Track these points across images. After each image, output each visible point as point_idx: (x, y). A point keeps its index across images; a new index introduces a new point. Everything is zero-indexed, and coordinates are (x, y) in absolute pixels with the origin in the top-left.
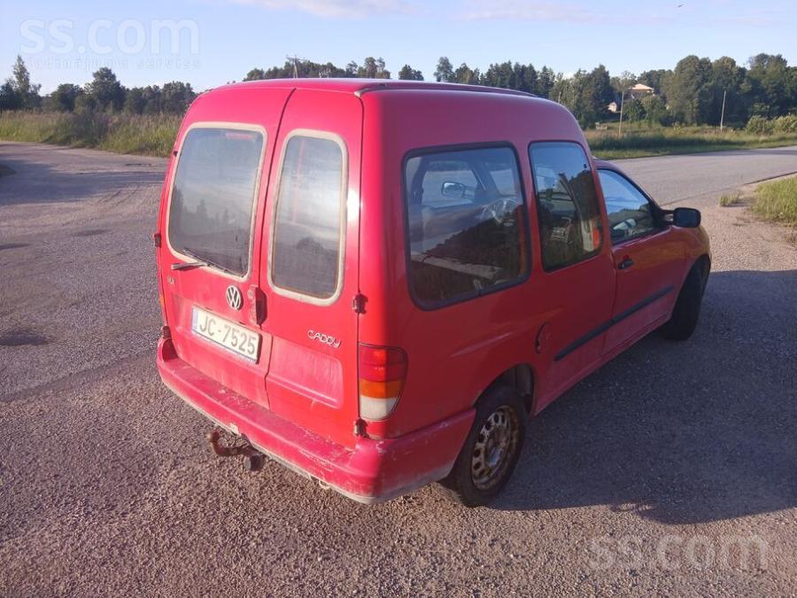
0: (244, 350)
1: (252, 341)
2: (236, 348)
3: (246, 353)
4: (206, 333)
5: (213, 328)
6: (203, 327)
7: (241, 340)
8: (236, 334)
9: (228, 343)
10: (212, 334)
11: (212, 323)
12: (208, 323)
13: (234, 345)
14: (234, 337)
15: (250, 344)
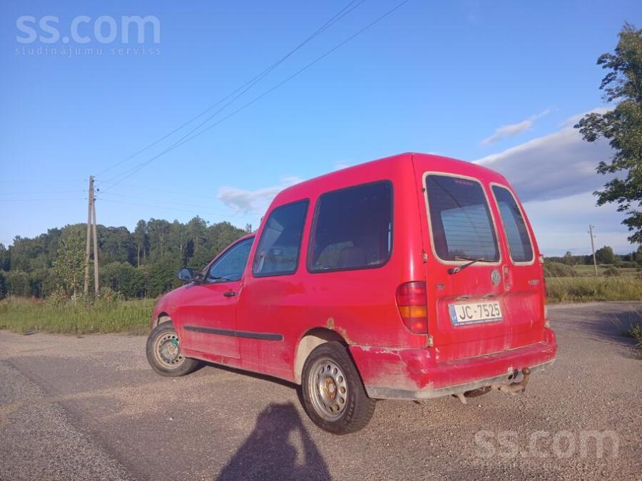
0: (494, 315)
1: (496, 307)
2: (490, 317)
3: (497, 316)
4: (467, 319)
5: (470, 313)
6: (463, 316)
7: (490, 310)
8: (486, 308)
9: (484, 317)
10: (470, 318)
11: (468, 309)
12: (465, 311)
13: (488, 316)
14: (486, 310)
15: (496, 309)
